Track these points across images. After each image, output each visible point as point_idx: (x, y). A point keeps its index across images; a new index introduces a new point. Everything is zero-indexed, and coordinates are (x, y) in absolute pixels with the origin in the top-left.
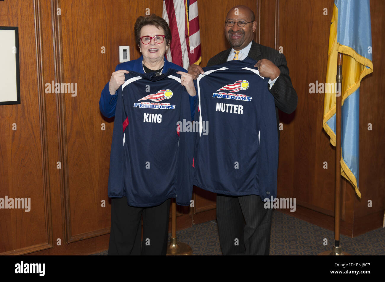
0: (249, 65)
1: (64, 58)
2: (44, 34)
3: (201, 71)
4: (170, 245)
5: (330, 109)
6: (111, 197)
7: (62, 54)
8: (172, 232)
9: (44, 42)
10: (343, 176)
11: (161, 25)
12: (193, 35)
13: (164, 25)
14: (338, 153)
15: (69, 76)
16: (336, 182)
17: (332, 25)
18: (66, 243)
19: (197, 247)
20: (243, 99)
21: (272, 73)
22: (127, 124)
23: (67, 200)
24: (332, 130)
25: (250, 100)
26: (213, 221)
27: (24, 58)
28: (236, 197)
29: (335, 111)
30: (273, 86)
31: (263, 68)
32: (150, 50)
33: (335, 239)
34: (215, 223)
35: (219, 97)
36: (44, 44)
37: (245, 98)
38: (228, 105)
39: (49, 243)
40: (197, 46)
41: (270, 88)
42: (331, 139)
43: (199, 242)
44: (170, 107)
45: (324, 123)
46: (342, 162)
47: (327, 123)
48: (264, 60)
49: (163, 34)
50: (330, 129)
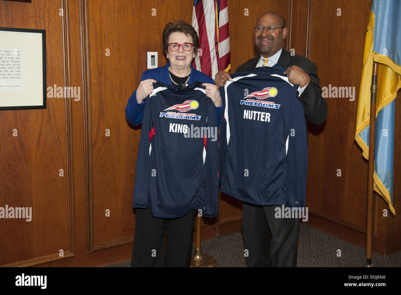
0: (278, 71)
1: (92, 63)
2: (71, 38)
3: (229, 77)
4: (194, 256)
5: (363, 121)
6: (135, 207)
7: (90, 59)
8: (197, 243)
9: (71, 46)
10: (376, 190)
11: (190, 32)
12: (223, 42)
13: (193, 33)
14: (371, 167)
15: (96, 81)
16: (368, 197)
17: (367, 33)
18: (89, 252)
19: (221, 259)
20: (270, 107)
21: (302, 80)
22: (154, 134)
23: (91, 207)
24: (365, 143)
25: (278, 107)
26: (238, 233)
27: (51, 61)
28: (262, 206)
29: (369, 122)
30: (302, 93)
31: (293, 75)
32: (178, 57)
33: (366, 256)
34: (241, 235)
35: (246, 104)
36: (71, 48)
37: (273, 106)
38: (255, 112)
39: (71, 251)
40: (226, 54)
41: (299, 95)
42: (363, 152)
43: (223, 255)
44: (196, 118)
45: (356, 136)
46: (375, 175)
47: (360, 135)
48: (294, 66)
49: (192, 42)
50: (363, 141)
